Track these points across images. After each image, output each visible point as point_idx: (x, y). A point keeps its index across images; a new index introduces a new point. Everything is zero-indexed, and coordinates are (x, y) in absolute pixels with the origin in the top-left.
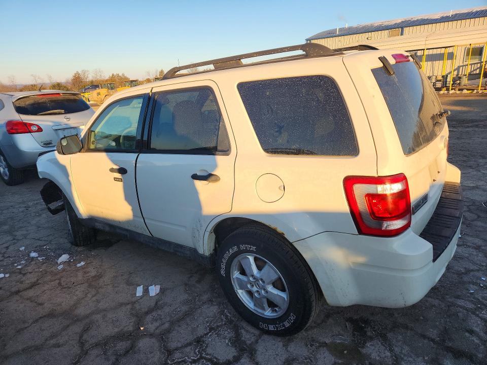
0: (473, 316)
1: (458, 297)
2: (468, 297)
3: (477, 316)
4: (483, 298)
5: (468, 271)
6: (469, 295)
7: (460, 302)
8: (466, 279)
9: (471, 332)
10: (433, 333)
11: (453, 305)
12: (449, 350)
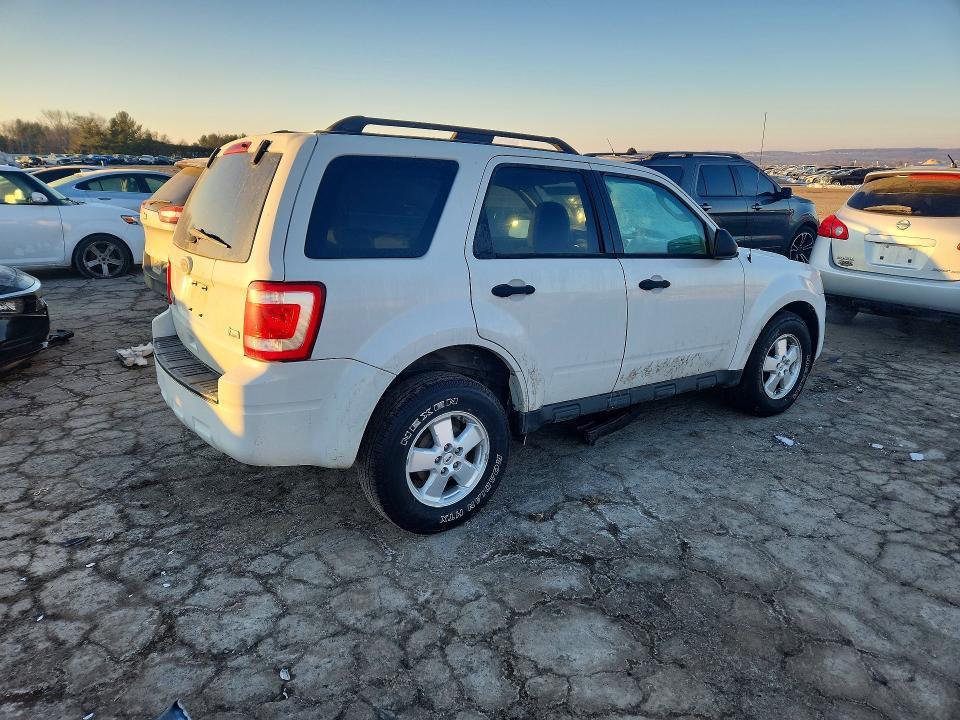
0: (150, 522)
1: (183, 534)
2: (171, 543)
3: (146, 526)
4: (152, 554)
5: (198, 586)
6: (172, 546)
7: (176, 529)
8: (192, 569)
9: (143, 507)
10: (179, 485)
11: (182, 520)
12: (156, 482)
